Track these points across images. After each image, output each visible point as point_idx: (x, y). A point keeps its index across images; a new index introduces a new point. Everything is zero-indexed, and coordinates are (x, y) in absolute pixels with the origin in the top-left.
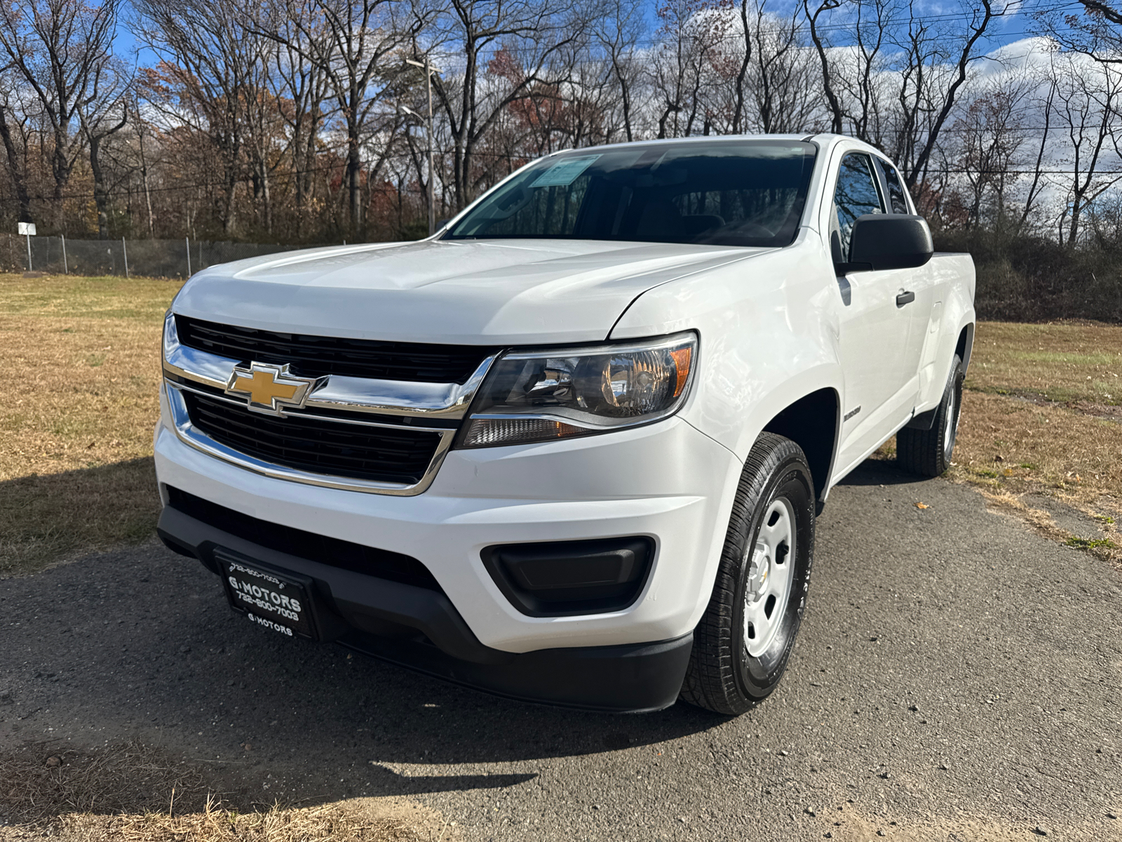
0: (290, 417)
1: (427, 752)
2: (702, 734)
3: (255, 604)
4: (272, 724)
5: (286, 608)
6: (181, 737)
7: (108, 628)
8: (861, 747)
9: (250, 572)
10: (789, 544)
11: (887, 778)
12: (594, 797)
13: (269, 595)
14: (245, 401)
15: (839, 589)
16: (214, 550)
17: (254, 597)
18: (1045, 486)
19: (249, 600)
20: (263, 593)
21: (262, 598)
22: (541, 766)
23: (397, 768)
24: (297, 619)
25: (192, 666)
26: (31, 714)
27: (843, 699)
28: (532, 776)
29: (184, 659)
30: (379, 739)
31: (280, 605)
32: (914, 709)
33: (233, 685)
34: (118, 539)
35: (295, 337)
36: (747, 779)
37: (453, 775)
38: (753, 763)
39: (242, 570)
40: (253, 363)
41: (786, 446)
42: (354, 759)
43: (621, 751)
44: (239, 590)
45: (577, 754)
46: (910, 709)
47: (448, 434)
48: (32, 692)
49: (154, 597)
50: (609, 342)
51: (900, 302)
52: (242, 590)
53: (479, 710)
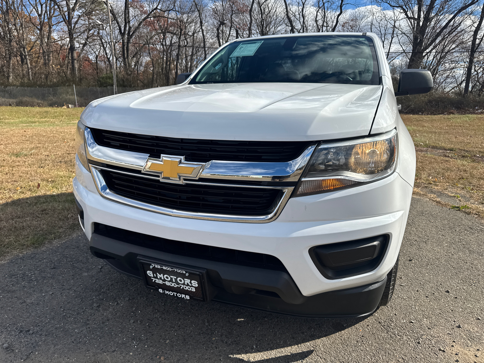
1: (254, 347)
3: (165, 284)
4: (167, 342)
5: (187, 285)
6: (122, 358)
7: (46, 298)
8: (440, 314)
9: (164, 268)
11: (461, 327)
12: (347, 358)
13: (176, 279)
14: (159, 176)
16: (138, 257)
17: (164, 280)
19: (161, 282)
20: (171, 278)
21: (171, 281)
22: (312, 345)
24: (195, 291)
26: (28, 357)
27: (417, 291)
28: (310, 353)
29: (99, 311)
30: (226, 343)
31: (184, 284)
32: (448, 292)
33: (133, 323)
34: (28, 246)
35: (182, 140)
37: (274, 357)
38: (402, 329)
39: (159, 267)
40: (162, 155)
43: (343, 331)
44: (154, 277)
45: (325, 336)
46: (446, 292)
47: (289, 190)
48: (21, 342)
49: (63, 277)
50: (370, 135)
52: (156, 277)
53: (266, 319)
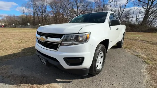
0: (45, 42)
1: (61, 78)
2: (92, 77)
5: (45, 63)
6: (37, 75)
10: (103, 56)
11: (113, 85)
15: (109, 60)
16: (39, 56)
20: (43, 61)
22: (73, 80)
23: (57, 80)
26: (23, 71)
27: (108, 74)
30: (57, 76)
35: (46, 33)
36: (96, 84)
38: (97, 81)
39: (41, 58)
40: (41, 36)
41: (102, 45)
42: (53, 78)
43: (82, 79)
44: (41, 60)
45: (77, 79)
46: (116, 75)
47: (59, 44)
50: (78, 33)
51: (117, 29)
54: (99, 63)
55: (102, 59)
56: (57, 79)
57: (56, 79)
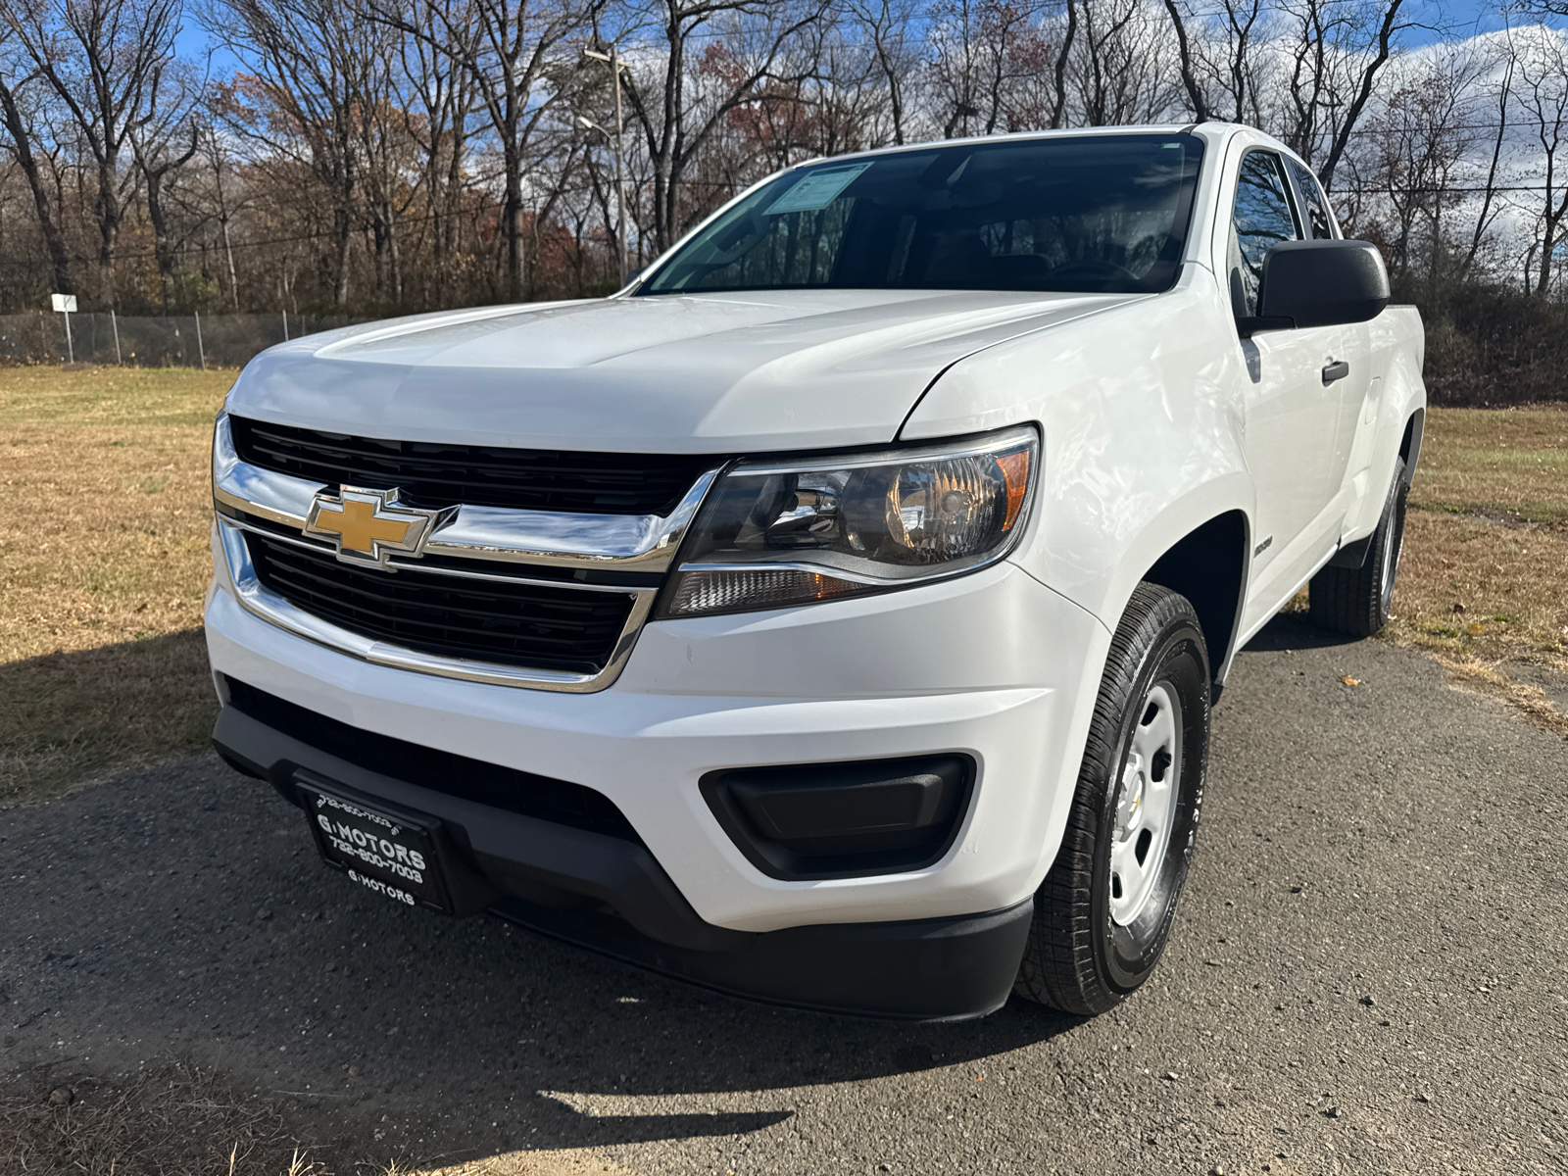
0: (401, 571)
1: (623, 1078)
2: (1042, 1045)
3: (357, 856)
4: (391, 1033)
5: (404, 864)
6: (254, 1055)
7: (154, 883)
8: (1290, 1065)
9: (348, 809)
10: (1172, 751)
11: (1336, 1117)
12: (882, 1151)
13: (377, 844)
14: (333, 546)
15: (1237, 811)
16: (295, 774)
17: (355, 846)
18: (1531, 648)
19: (349, 850)
20: (368, 840)
21: (368, 848)
22: (798, 1099)
23: (578, 1101)
24: (421, 881)
25: (275, 940)
26: (32, 1020)
27: (1256, 987)
28: (783, 1115)
29: (264, 930)
30: (552, 1056)
31: (395, 859)
32: (1368, 1002)
33: (333, 971)
34: (174, 747)
35: (407, 446)
36: (1116, 1119)
37: (664, 1114)
38: (1124, 1092)
39: (336, 805)
40: (343, 487)
41: (1173, 602)
42: (513, 1088)
43: (919, 1074)
44: (334, 834)
45: (852, 1079)
46: (1361, 1001)
47: (644, 596)
48: (36, 983)
49: (222, 835)
50: (898, 445)
51: (1327, 378)
52: (338, 835)
53: (702, 1008)
54: (1134, 838)
55: (1164, 789)
56: (565, 1098)
57: (549, 1089)
